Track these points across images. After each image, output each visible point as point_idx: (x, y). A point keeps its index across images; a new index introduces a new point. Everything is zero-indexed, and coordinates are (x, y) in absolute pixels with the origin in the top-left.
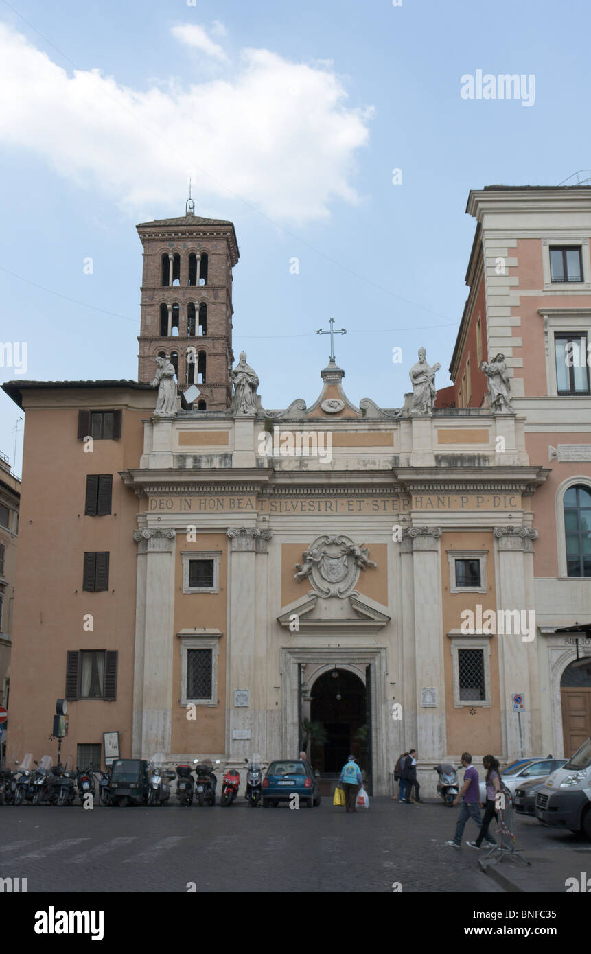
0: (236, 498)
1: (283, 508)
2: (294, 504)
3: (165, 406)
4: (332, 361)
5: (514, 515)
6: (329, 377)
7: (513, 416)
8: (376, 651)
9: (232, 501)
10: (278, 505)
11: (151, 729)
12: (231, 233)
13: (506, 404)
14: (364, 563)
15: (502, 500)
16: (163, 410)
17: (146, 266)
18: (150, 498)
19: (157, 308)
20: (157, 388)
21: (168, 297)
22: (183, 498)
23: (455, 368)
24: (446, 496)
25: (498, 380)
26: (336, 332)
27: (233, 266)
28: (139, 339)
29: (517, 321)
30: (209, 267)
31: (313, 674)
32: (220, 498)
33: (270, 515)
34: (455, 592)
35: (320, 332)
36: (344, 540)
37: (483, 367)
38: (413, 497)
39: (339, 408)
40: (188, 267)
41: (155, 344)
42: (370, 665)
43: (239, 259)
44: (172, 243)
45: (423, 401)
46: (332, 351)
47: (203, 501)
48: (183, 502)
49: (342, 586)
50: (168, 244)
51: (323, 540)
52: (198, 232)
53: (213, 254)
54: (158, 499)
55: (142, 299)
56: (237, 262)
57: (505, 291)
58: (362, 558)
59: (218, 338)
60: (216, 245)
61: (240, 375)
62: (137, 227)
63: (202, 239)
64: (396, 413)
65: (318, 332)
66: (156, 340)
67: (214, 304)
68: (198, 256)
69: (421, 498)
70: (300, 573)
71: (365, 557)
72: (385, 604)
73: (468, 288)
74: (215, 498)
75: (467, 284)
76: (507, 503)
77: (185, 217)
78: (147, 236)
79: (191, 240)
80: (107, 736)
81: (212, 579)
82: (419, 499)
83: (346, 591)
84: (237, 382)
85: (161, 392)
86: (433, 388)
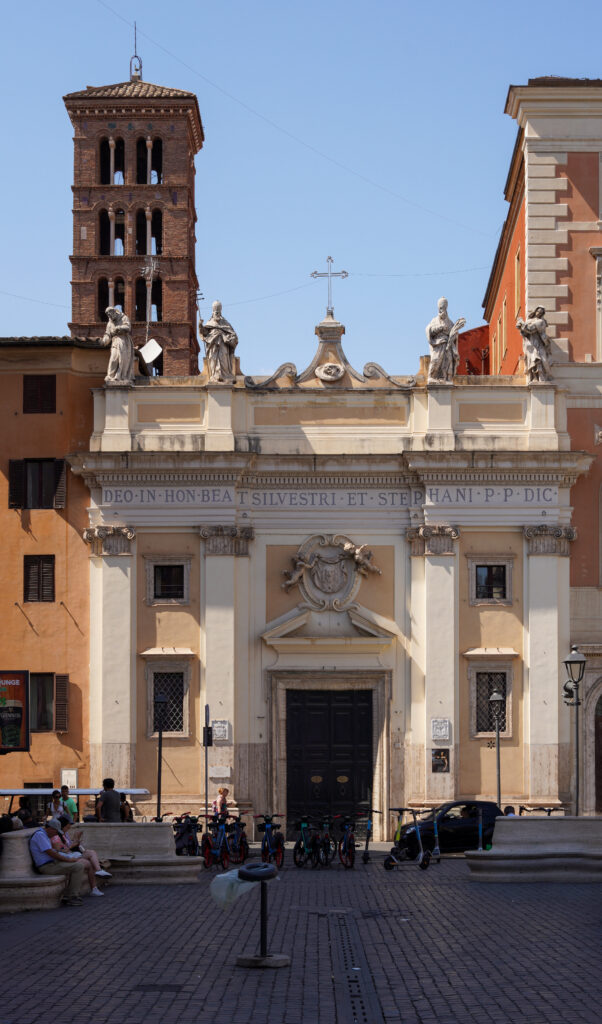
0: (210, 488)
1: (268, 500)
2: (282, 495)
3: (119, 370)
4: (331, 314)
5: (549, 511)
6: (325, 335)
7: (554, 387)
8: (379, 675)
9: (206, 493)
10: (262, 497)
12: (193, 110)
13: (544, 372)
14: (367, 569)
15: (536, 492)
17: (78, 156)
18: (104, 489)
19: (95, 216)
20: (108, 347)
21: (110, 201)
22: (145, 489)
23: (491, 301)
24: (468, 488)
25: (536, 342)
26: (336, 275)
27: (196, 152)
28: (72, 259)
29: (562, 263)
30: (164, 158)
32: (191, 489)
33: (252, 510)
34: (475, 606)
35: (315, 274)
36: (342, 541)
37: (518, 324)
38: (428, 488)
39: (338, 375)
40: (135, 158)
41: (94, 267)
42: (372, 691)
43: (204, 143)
44: (113, 122)
45: (442, 367)
46: (330, 302)
47: (170, 493)
48: (145, 494)
49: (339, 598)
50: (107, 124)
51: (318, 541)
52: (149, 107)
53: (169, 139)
54: (112, 489)
55: (75, 201)
56: (201, 146)
57: (550, 223)
58: (364, 564)
59: (178, 260)
60: (173, 127)
61: (215, 332)
62: (65, 99)
63: (154, 118)
64: (409, 382)
66: (95, 261)
67: (171, 211)
68: (149, 142)
69: (437, 490)
70: (289, 582)
71: (368, 562)
72: (392, 617)
73: (507, 204)
74: (184, 489)
75: (506, 199)
76: (541, 497)
77: (129, 84)
78: (78, 112)
79: (139, 119)
80: (65, 773)
81: (182, 589)
82: (434, 492)
83: (344, 603)
84: (210, 341)
85: (115, 353)
86: (455, 351)
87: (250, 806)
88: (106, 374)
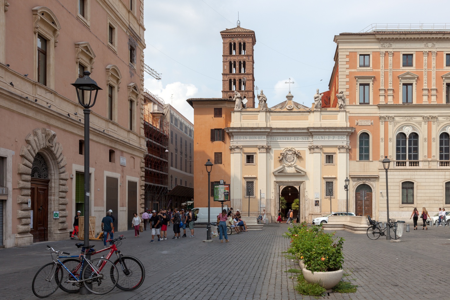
0: (260, 136)
1: (274, 139)
2: (278, 138)
3: (238, 107)
4: (290, 93)
5: (344, 142)
6: (289, 98)
7: (345, 111)
8: (302, 182)
10: (273, 138)
11: (236, 204)
12: (253, 35)
13: (343, 107)
14: (299, 156)
15: (341, 137)
17: (224, 47)
18: (234, 137)
19: (228, 63)
20: (235, 101)
21: (232, 59)
22: (244, 136)
23: (331, 85)
24: (324, 136)
25: (341, 100)
26: (291, 83)
27: (254, 45)
28: (222, 74)
29: (348, 80)
30: (246, 48)
31: (282, 188)
33: (271, 142)
34: (325, 165)
36: (293, 149)
37: (336, 95)
38: (314, 136)
39: (292, 108)
40: (238, 47)
41: (228, 76)
42: (300, 186)
45: (318, 106)
46: (290, 90)
47: (250, 137)
48: (244, 138)
49: (292, 163)
50: (232, 39)
51: (287, 149)
52: (242, 35)
53: (247, 43)
54: (236, 136)
55: (223, 59)
56: (255, 44)
57: (345, 70)
59: (250, 74)
60: (248, 40)
61: (261, 97)
62: (220, 32)
63: (243, 37)
64: (309, 110)
65: (285, 83)
66: (228, 75)
67: (248, 61)
68: (242, 44)
69: (316, 137)
70: (280, 159)
71: (299, 154)
72: (305, 168)
74: (254, 136)
77: (237, 28)
78: (224, 36)
79: (239, 38)
81: (253, 161)
83: (293, 164)
84: (260, 100)
85: (237, 103)
86: (321, 102)
87: (270, 214)
88: (234, 108)
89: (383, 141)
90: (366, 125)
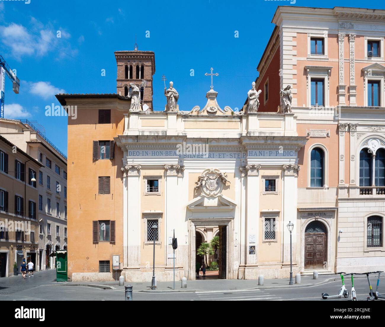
0: (169, 151)
3: (135, 107)
5: (292, 160)
6: (210, 96)
7: (293, 115)
8: (229, 220)
9: (167, 152)
11: (132, 254)
12: (153, 56)
13: (290, 109)
14: (225, 181)
15: (287, 153)
16: (134, 109)
17: (118, 70)
18: (129, 151)
19: (124, 88)
22: (144, 151)
24: (263, 151)
25: (287, 98)
29: (295, 71)
30: (144, 71)
32: (161, 151)
33: (184, 160)
34: (265, 194)
36: (217, 171)
37: (281, 92)
38: (248, 151)
39: (215, 110)
40: (136, 71)
42: (226, 226)
44: (129, 60)
45: (253, 107)
47: (153, 152)
48: (144, 153)
49: (215, 192)
50: (127, 61)
51: (207, 171)
53: (146, 66)
54: (132, 151)
57: (291, 57)
59: (148, 102)
60: (147, 62)
61: (170, 93)
62: (115, 53)
63: (142, 59)
67: (146, 87)
68: (140, 67)
69: (252, 152)
70: (197, 186)
71: (226, 178)
72: (234, 199)
74: (159, 151)
76: (289, 154)
78: (119, 57)
80: (114, 257)
81: (158, 188)
82: (251, 152)
83: (217, 194)
84: (169, 96)
86: (258, 101)
88: (130, 108)
89: (343, 159)
90: (320, 136)
